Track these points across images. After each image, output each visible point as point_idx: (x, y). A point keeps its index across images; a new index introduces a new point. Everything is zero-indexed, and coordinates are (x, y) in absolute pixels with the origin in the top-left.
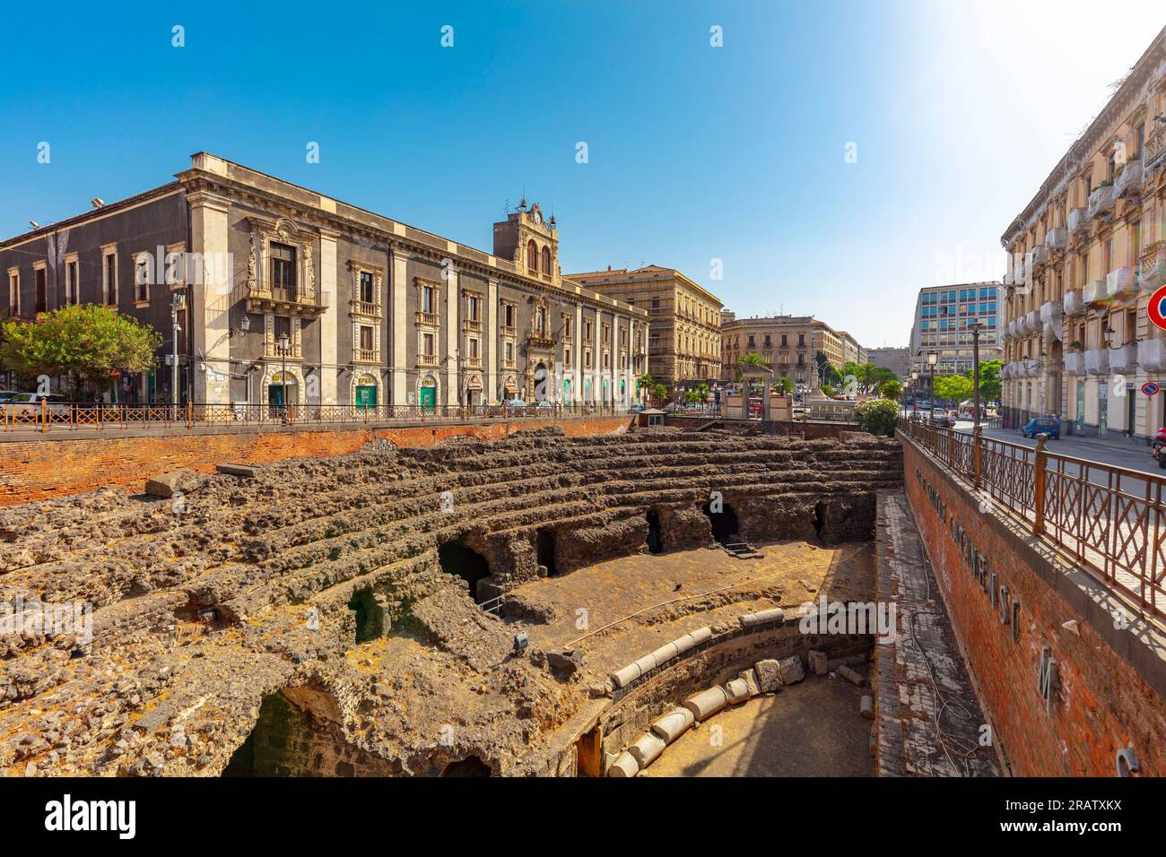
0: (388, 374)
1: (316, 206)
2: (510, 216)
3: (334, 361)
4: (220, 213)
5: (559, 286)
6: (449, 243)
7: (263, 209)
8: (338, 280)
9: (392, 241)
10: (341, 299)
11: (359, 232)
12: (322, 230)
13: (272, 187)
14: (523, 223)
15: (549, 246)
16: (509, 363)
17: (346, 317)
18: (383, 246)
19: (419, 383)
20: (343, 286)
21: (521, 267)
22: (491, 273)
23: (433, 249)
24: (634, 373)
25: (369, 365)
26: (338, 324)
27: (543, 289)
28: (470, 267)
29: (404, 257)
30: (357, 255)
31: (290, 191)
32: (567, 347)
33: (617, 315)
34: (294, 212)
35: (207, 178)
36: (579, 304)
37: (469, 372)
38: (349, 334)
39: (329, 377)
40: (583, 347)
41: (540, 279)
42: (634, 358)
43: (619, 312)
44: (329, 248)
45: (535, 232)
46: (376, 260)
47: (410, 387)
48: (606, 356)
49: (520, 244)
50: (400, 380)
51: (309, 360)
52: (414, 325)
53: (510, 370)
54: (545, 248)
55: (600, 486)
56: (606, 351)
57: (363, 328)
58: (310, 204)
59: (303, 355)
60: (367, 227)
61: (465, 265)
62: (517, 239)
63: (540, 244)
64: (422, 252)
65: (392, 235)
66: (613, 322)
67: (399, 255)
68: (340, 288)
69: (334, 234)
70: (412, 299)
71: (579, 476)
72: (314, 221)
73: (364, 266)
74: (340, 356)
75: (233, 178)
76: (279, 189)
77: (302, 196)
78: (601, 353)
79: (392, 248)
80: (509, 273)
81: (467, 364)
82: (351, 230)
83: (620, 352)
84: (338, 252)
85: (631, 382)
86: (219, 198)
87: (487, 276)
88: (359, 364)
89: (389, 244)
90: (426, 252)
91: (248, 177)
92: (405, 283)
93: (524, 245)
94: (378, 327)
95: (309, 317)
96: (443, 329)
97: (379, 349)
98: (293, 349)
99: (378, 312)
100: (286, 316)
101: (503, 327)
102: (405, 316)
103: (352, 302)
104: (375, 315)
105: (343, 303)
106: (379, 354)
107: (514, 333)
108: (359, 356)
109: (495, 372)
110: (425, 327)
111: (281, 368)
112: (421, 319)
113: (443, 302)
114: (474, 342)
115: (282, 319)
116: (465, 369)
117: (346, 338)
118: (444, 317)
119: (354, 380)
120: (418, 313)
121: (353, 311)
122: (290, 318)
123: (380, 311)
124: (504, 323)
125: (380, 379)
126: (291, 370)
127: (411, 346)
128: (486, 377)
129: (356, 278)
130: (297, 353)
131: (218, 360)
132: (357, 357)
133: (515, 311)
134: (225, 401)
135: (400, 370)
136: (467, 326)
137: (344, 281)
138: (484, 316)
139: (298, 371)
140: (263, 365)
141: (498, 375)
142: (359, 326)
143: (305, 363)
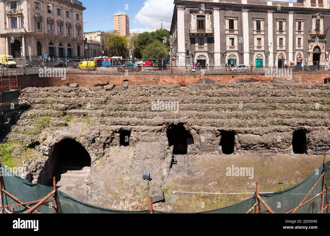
0: (241, 54)
1: (211, 2)
3: (219, 51)
4: (182, 11)
5: (328, 8)
7: (194, 6)
8: (220, 23)
10: (221, 29)
11: (228, 6)
12: (214, 9)
16: (299, 46)
17: (223, 36)
18: (238, 9)
19: (255, 57)
20: (222, 25)
21: (307, 4)
23: (259, 6)
25: (233, 51)
26: (221, 38)
27: (319, 11)
29: (246, 11)
30: (227, 14)
34: (204, 5)
35: (178, 2)
37: (279, 52)
38: (225, 41)
39: (217, 57)
44: (216, 14)
46: (235, 14)
47: (251, 58)
50: (246, 56)
51: (210, 51)
52: (251, 35)
53: (299, 50)
57: (230, 39)
58: (209, 1)
59: (208, 50)
61: (276, 9)
64: (254, 8)
65: (241, 4)
67: (244, 11)
68: (221, 26)
69: (218, 9)
70: (251, 25)
72: (211, 6)
73: (230, 17)
74: (221, 49)
81: (278, 48)
82: (224, 6)
84: (220, 14)
86: (181, 6)
88: (229, 51)
89: (240, 8)
90: (256, 8)
92: (247, 21)
94: (237, 38)
95: (210, 37)
96: (266, 35)
97: (237, 45)
98: (205, 48)
99: (236, 32)
100: (202, 37)
101: (296, 31)
102: (248, 33)
103: (226, 30)
104: (235, 33)
105: (222, 31)
106: (237, 47)
107: (302, 33)
108: (229, 48)
109: (292, 51)
110: (257, 36)
111: (201, 54)
112: (255, 33)
113: (266, 25)
114: (281, 39)
115: (201, 38)
116: (277, 51)
117: (224, 42)
118: (266, 31)
119: (227, 57)
120: (254, 31)
121: (226, 33)
122: (203, 38)
123: (237, 32)
124: (297, 29)
125: (237, 56)
126: (204, 55)
127: (251, 43)
128: (287, 54)
129: (227, 22)
130: (206, 49)
131: (182, 53)
132: (228, 49)
133: (302, 24)
134: (184, 65)
135: (246, 52)
136: (278, 33)
137: (222, 23)
138: (287, 28)
139: (206, 55)
140: (195, 53)
141: (294, 53)
142: (229, 38)
143: (209, 52)
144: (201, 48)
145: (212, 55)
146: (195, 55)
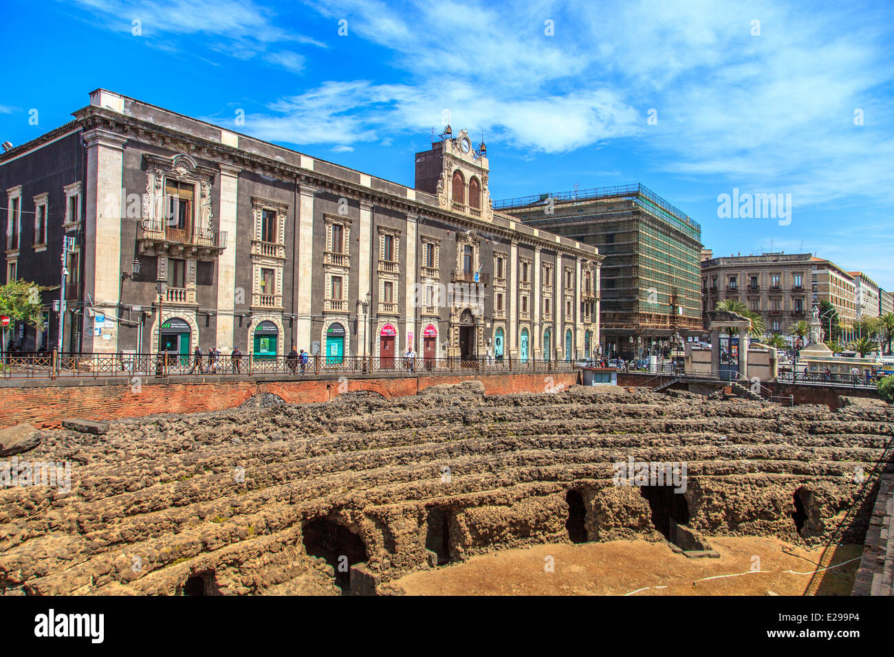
0: (291, 323)
1: (217, 141)
2: (434, 144)
3: (231, 307)
4: (115, 152)
5: (490, 221)
6: (362, 175)
7: (160, 145)
8: (238, 219)
9: (298, 176)
10: (241, 238)
11: (263, 167)
12: (222, 166)
13: (171, 122)
14: (447, 152)
15: (479, 177)
17: (244, 260)
18: (289, 181)
19: (325, 332)
20: (243, 225)
21: (445, 200)
22: (409, 208)
23: (344, 183)
24: (582, 320)
25: (270, 311)
26: (237, 266)
27: (471, 224)
28: (386, 202)
29: (310, 192)
30: (259, 192)
31: (189, 126)
32: (499, 290)
33: (560, 253)
34: (193, 147)
35: (102, 115)
36: (515, 241)
37: (382, 319)
38: (249, 277)
39: (225, 326)
40: (518, 291)
41: (467, 213)
42: (582, 304)
43: (561, 249)
44: (229, 185)
45: (462, 162)
46: (280, 197)
47: (315, 334)
48: (547, 301)
49: (445, 174)
50: (304, 327)
51: (205, 305)
52: (319, 266)
53: (431, 317)
54: (474, 178)
55: (510, 455)
56: (548, 296)
57: (264, 270)
58: (211, 139)
59: (197, 301)
60: (270, 161)
61: (380, 200)
62: (441, 170)
63: (468, 174)
64: (331, 186)
65: (298, 169)
66: (555, 262)
67: (305, 191)
68: (241, 227)
69: (236, 169)
70: (319, 237)
71: (484, 442)
72: (213, 156)
73: (266, 203)
74: (238, 301)
75: (130, 114)
76: (179, 124)
77: (202, 130)
78: (541, 297)
79: (298, 183)
80: (431, 208)
81: (381, 309)
82: (253, 165)
83: (563, 296)
84: (239, 188)
85: (578, 332)
86: (115, 136)
87: (405, 211)
88: (259, 310)
89: (295, 179)
90: (335, 187)
91: (145, 112)
92: (311, 221)
93: (449, 176)
94: (281, 269)
95: (206, 259)
96: (354, 270)
97: (281, 294)
98: (188, 293)
99: (281, 253)
100: (181, 258)
101: (423, 268)
102: (311, 257)
103: (252, 242)
104: (277, 256)
105: (243, 243)
106: (281, 298)
107: (437, 275)
108: (259, 300)
109: (413, 319)
110: (333, 269)
111: (173, 315)
112: (328, 260)
113: (355, 241)
114: (388, 284)
115: (176, 261)
116: (378, 316)
117: (246, 281)
118: (355, 257)
119: (253, 327)
120: (325, 253)
121: (253, 252)
122: (184, 262)
123: (283, 252)
124: (424, 264)
125: (281, 327)
126: (184, 317)
127: (317, 290)
128: (402, 324)
129: (258, 216)
130: (191, 298)
131: (105, 306)
132: (256, 302)
133: (437, 250)
134: (114, 348)
135: (304, 316)
136: (381, 267)
137: (244, 220)
138: (402, 256)
139: (191, 317)
140: (154, 310)
141: (417, 323)
142: (260, 267)
143: (200, 309)
144: (176, 293)
145: (208, 321)
146: (153, 318)
